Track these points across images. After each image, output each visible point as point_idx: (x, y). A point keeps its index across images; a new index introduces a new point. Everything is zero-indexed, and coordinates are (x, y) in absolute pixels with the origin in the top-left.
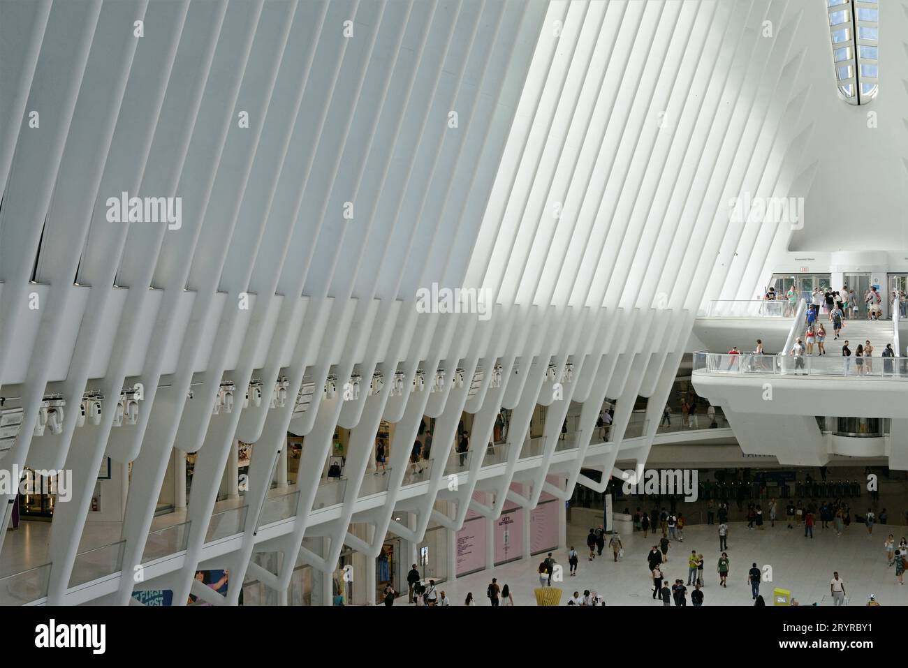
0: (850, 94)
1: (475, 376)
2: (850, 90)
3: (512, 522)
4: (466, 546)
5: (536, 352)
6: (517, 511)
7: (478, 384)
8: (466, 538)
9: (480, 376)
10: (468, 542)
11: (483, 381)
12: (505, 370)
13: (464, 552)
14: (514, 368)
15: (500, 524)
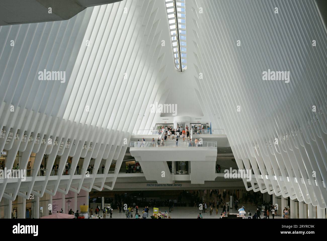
0: (179, 68)
1: (61, 143)
2: (179, 67)
3: (71, 202)
4: (56, 208)
5: (81, 139)
6: (72, 198)
7: (62, 146)
8: (56, 205)
9: (63, 143)
10: (56, 207)
11: (64, 145)
12: (71, 142)
13: (55, 210)
14: (74, 143)
15: (67, 202)
